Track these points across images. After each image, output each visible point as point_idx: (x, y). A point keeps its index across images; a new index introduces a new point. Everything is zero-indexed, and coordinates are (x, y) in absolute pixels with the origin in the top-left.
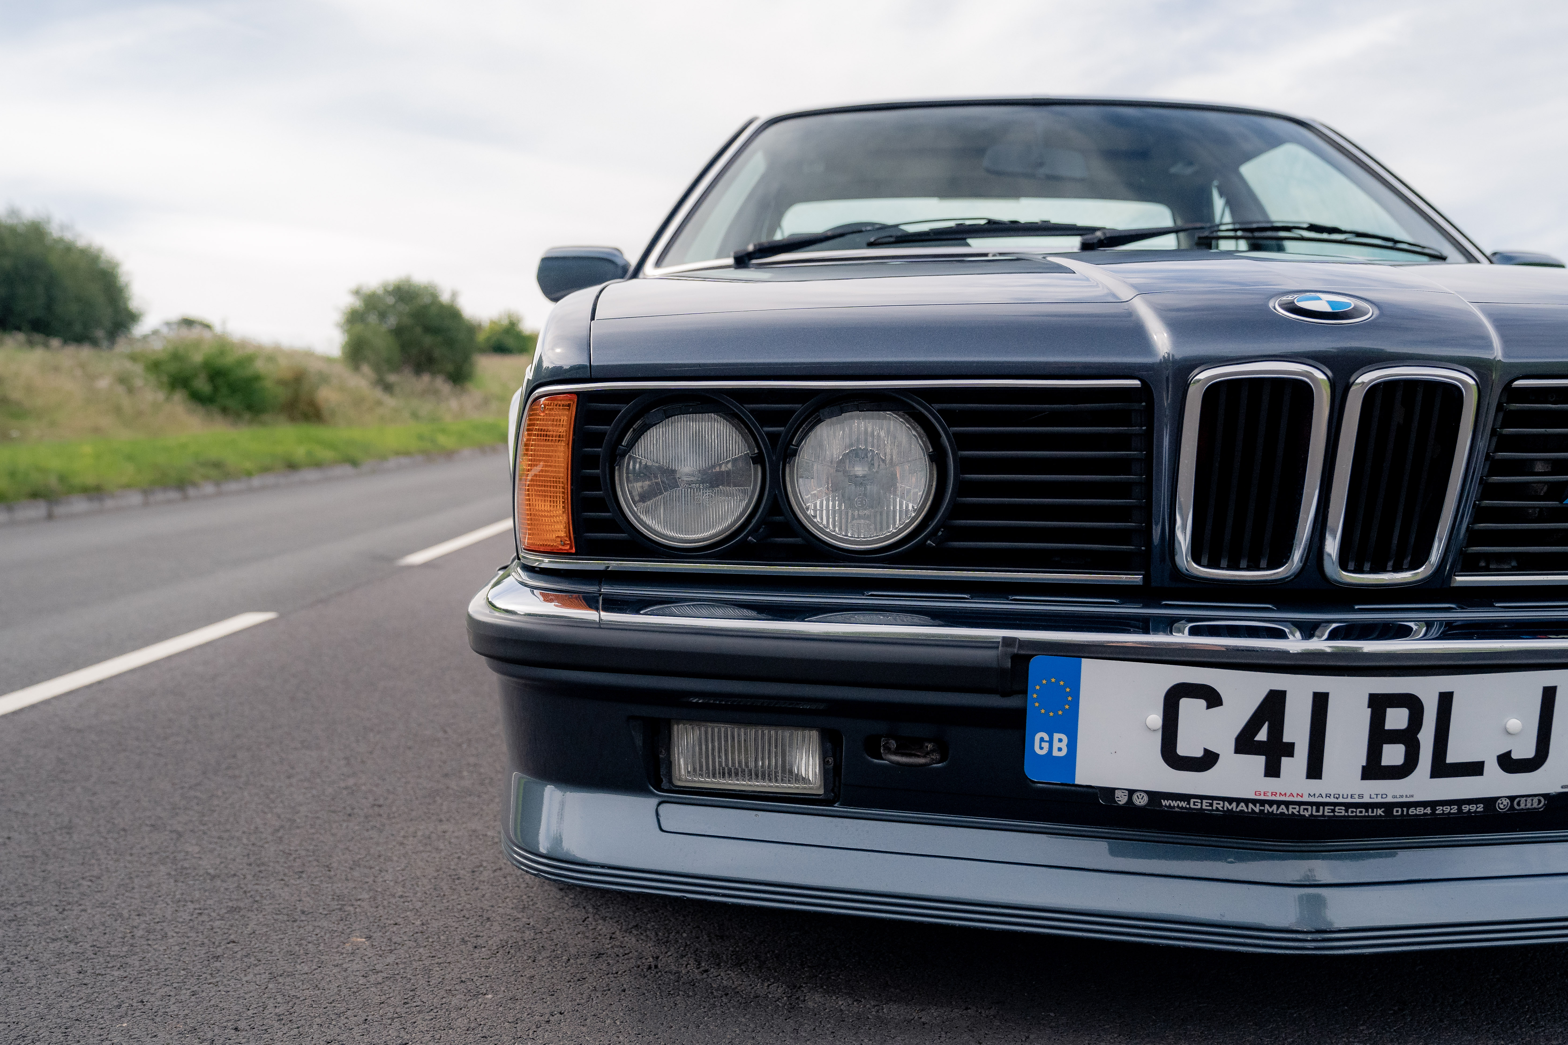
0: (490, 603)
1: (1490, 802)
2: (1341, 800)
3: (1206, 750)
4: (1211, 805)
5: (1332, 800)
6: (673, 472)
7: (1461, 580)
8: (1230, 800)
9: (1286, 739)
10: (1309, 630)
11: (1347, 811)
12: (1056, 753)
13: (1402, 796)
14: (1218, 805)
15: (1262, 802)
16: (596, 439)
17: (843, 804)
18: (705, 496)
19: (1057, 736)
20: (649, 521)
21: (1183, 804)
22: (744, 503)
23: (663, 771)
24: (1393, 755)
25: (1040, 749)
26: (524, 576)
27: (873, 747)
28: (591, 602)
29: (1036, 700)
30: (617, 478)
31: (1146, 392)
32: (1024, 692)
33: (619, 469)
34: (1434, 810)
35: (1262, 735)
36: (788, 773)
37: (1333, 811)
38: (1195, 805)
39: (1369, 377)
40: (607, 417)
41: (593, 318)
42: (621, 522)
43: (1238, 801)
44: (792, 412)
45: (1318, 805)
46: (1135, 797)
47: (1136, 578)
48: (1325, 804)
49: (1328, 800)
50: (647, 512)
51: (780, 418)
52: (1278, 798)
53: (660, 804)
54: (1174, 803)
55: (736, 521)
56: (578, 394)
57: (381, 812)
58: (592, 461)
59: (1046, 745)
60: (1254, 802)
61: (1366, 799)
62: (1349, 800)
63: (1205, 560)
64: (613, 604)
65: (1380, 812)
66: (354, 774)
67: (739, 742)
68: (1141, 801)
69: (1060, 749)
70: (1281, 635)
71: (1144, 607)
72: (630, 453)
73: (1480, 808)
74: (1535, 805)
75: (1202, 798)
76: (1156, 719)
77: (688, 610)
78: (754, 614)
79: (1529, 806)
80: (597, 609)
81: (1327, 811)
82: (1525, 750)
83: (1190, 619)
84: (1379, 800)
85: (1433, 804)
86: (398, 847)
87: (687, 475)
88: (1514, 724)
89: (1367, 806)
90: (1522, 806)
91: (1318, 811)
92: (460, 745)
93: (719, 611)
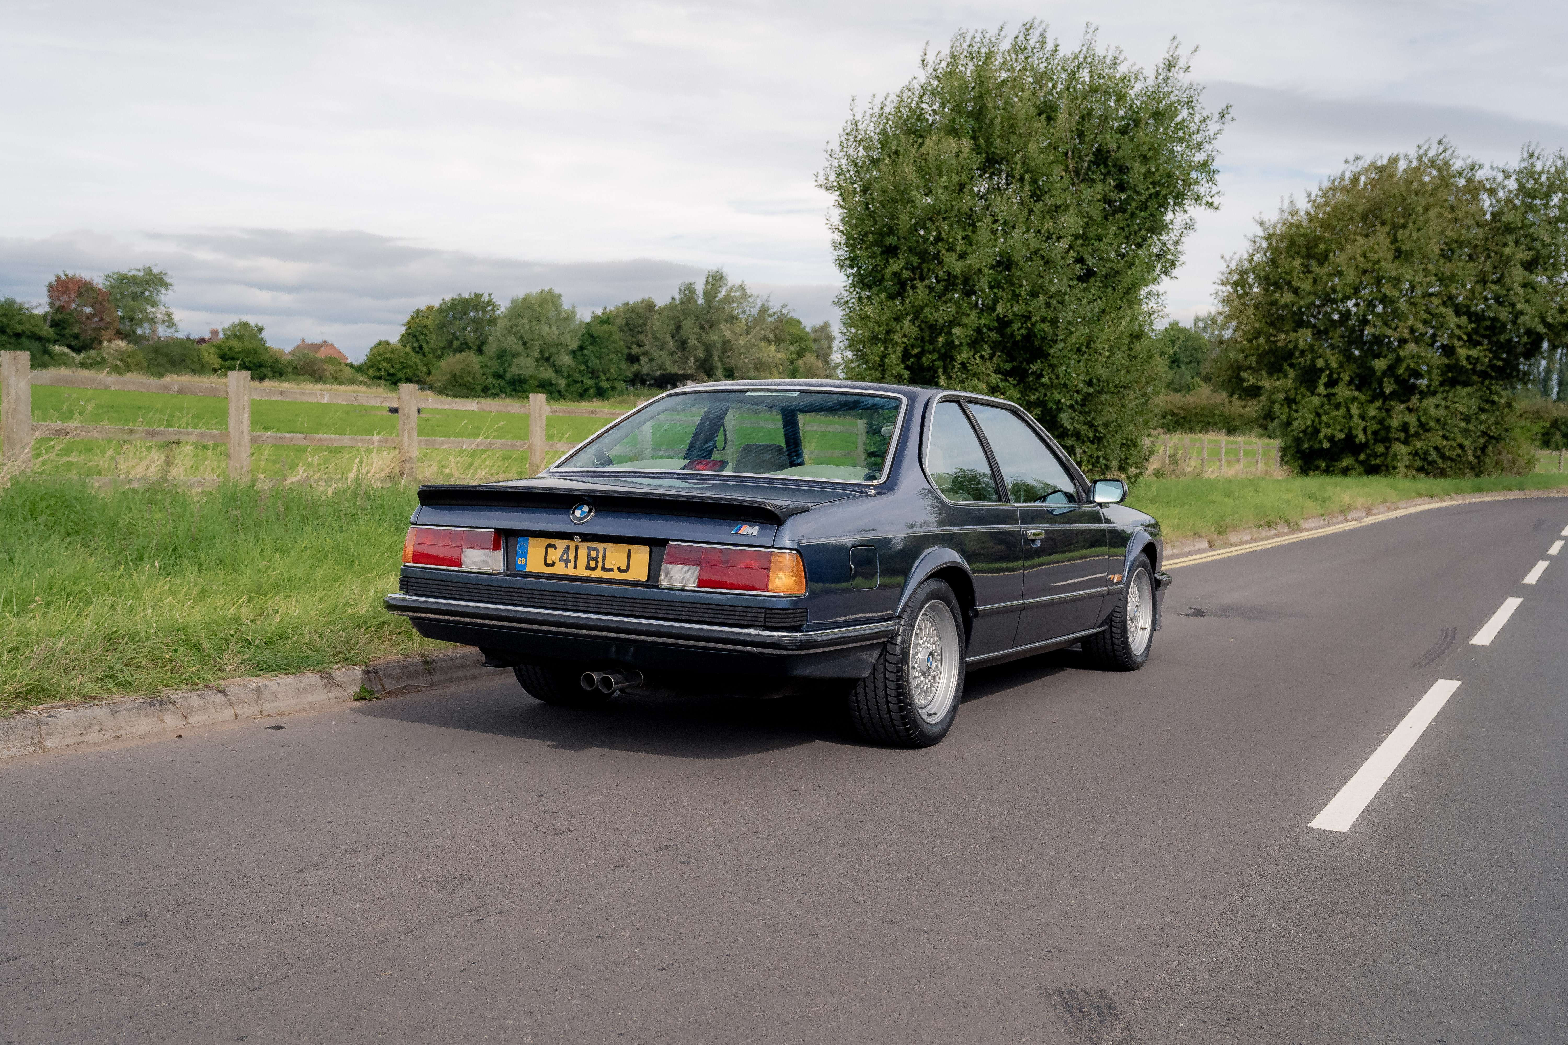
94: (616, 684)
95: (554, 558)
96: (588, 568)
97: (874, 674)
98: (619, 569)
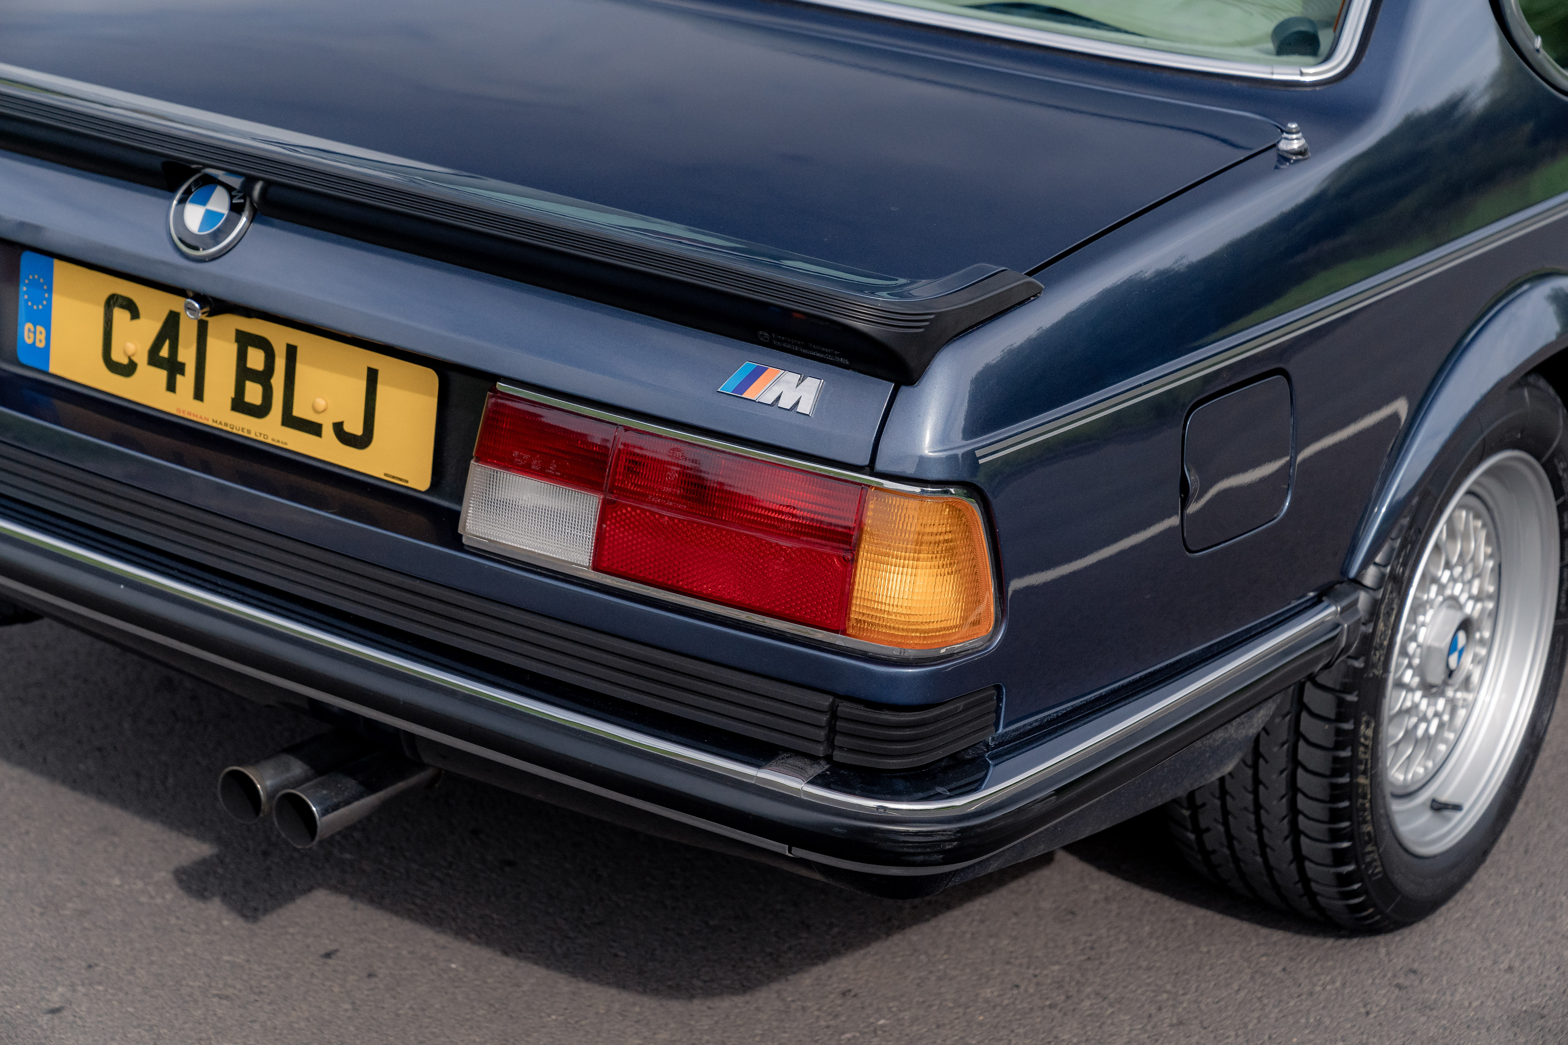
94: (325, 812)
95: (131, 348)
96: (239, 405)
97: (1255, 767)
98: (338, 428)
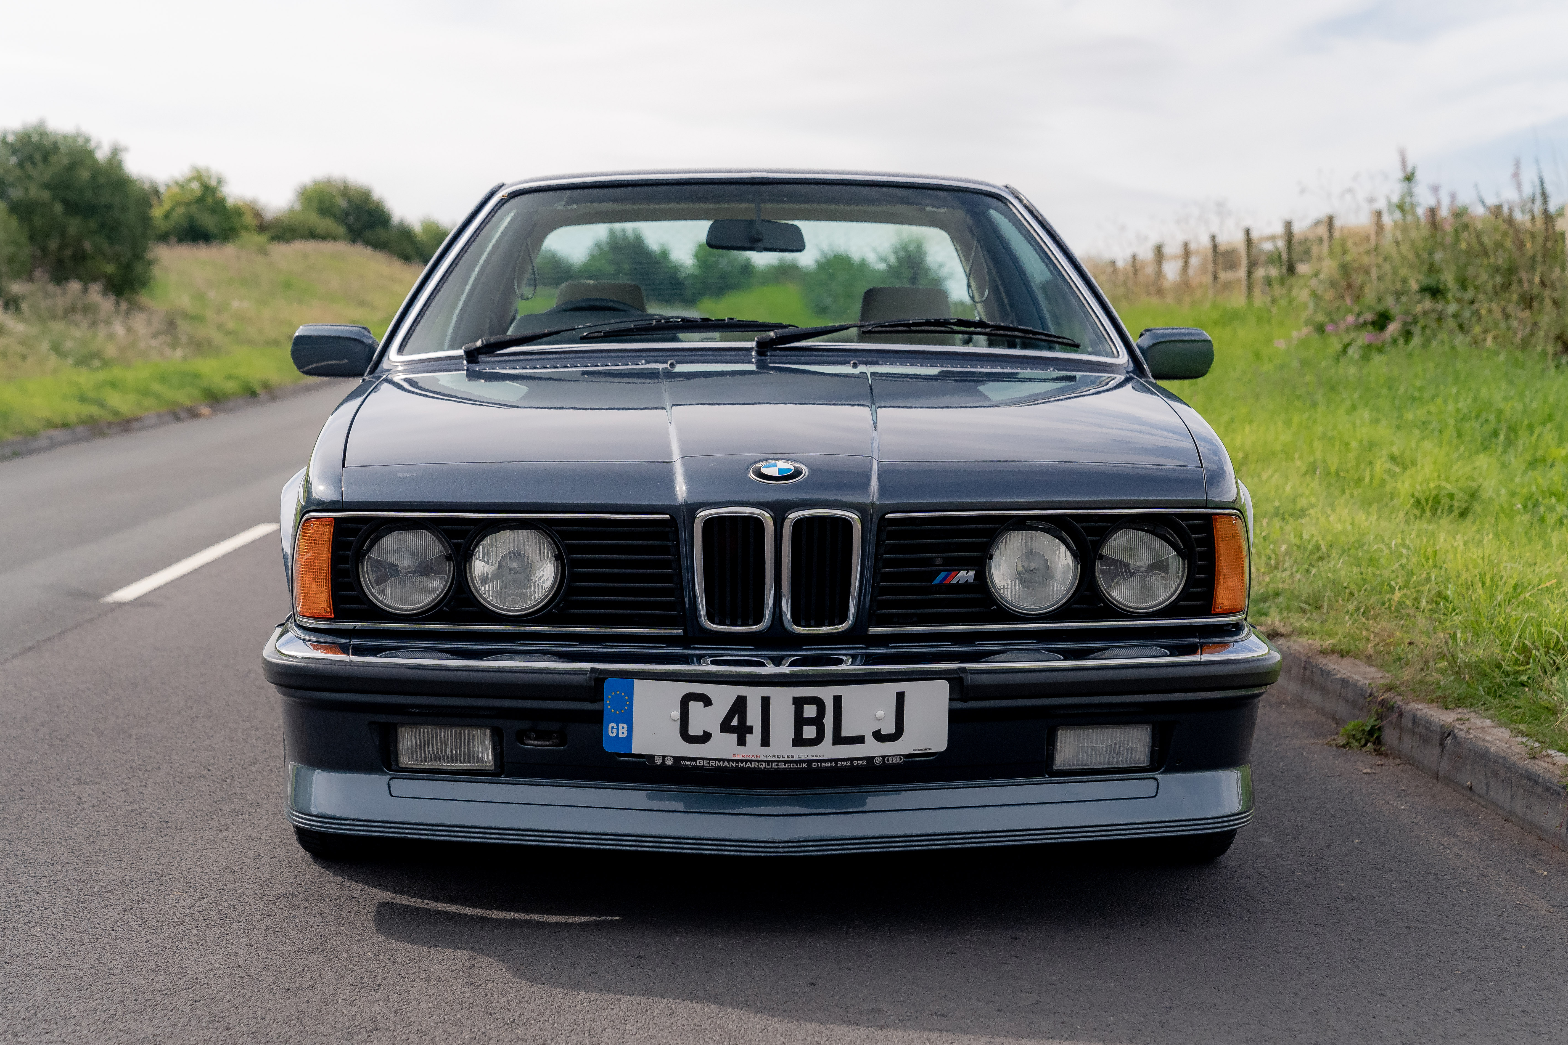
0: (278, 651)
1: (870, 759)
2: (781, 759)
3: (704, 732)
4: (709, 763)
5: (776, 759)
6: (397, 566)
7: (873, 630)
8: (719, 760)
9: (748, 724)
10: (777, 662)
11: (785, 765)
12: (621, 735)
13: (816, 756)
14: (713, 763)
15: (737, 761)
16: (347, 546)
17: (507, 776)
18: (417, 581)
19: (621, 725)
20: (381, 597)
21: (693, 763)
22: (442, 586)
23: (392, 758)
24: (810, 732)
25: (612, 733)
26: (299, 632)
27: (521, 736)
28: (344, 650)
29: (609, 704)
30: (360, 570)
31: (673, 522)
32: (602, 700)
33: (362, 565)
34: (836, 764)
35: (735, 722)
36: (472, 757)
37: (777, 765)
38: (700, 763)
39: (794, 516)
40: (354, 532)
41: (344, 466)
42: (363, 598)
43: (724, 760)
44: (468, 531)
45: (768, 762)
46: (666, 760)
47: (679, 631)
48: (772, 761)
49: (774, 759)
50: (380, 592)
51: (462, 534)
52: (745, 758)
53: (390, 779)
54: (688, 763)
55: (437, 597)
56: (335, 518)
57: (169, 825)
58: (345, 559)
59: (615, 731)
60: (733, 761)
61: (796, 758)
62: (786, 759)
63: (717, 620)
64: (359, 651)
65: (804, 765)
66: (136, 801)
67: (441, 738)
68: (669, 762)
69: (623, 733)
70: (762, 664)
71: (684, 649)
72: (369, 554)
73: (865, 763)
74: (898, 761)
75: (703, 759)
76: (676, 714)
77: (407, 654)
78: (449, 656)
79: (894, 761)
80: (348, 654)
81: (774, 765)
82: (889, 728)
83: (711, 656)
84: (803, 758)
85: (836, 761)
86: (190, 846)
87: (406, 568)
88: (880, 713)
89: (797, 762)
90: (890, 761)
91: (768, 765)
92: (224, 780)
93: (427, 655)
